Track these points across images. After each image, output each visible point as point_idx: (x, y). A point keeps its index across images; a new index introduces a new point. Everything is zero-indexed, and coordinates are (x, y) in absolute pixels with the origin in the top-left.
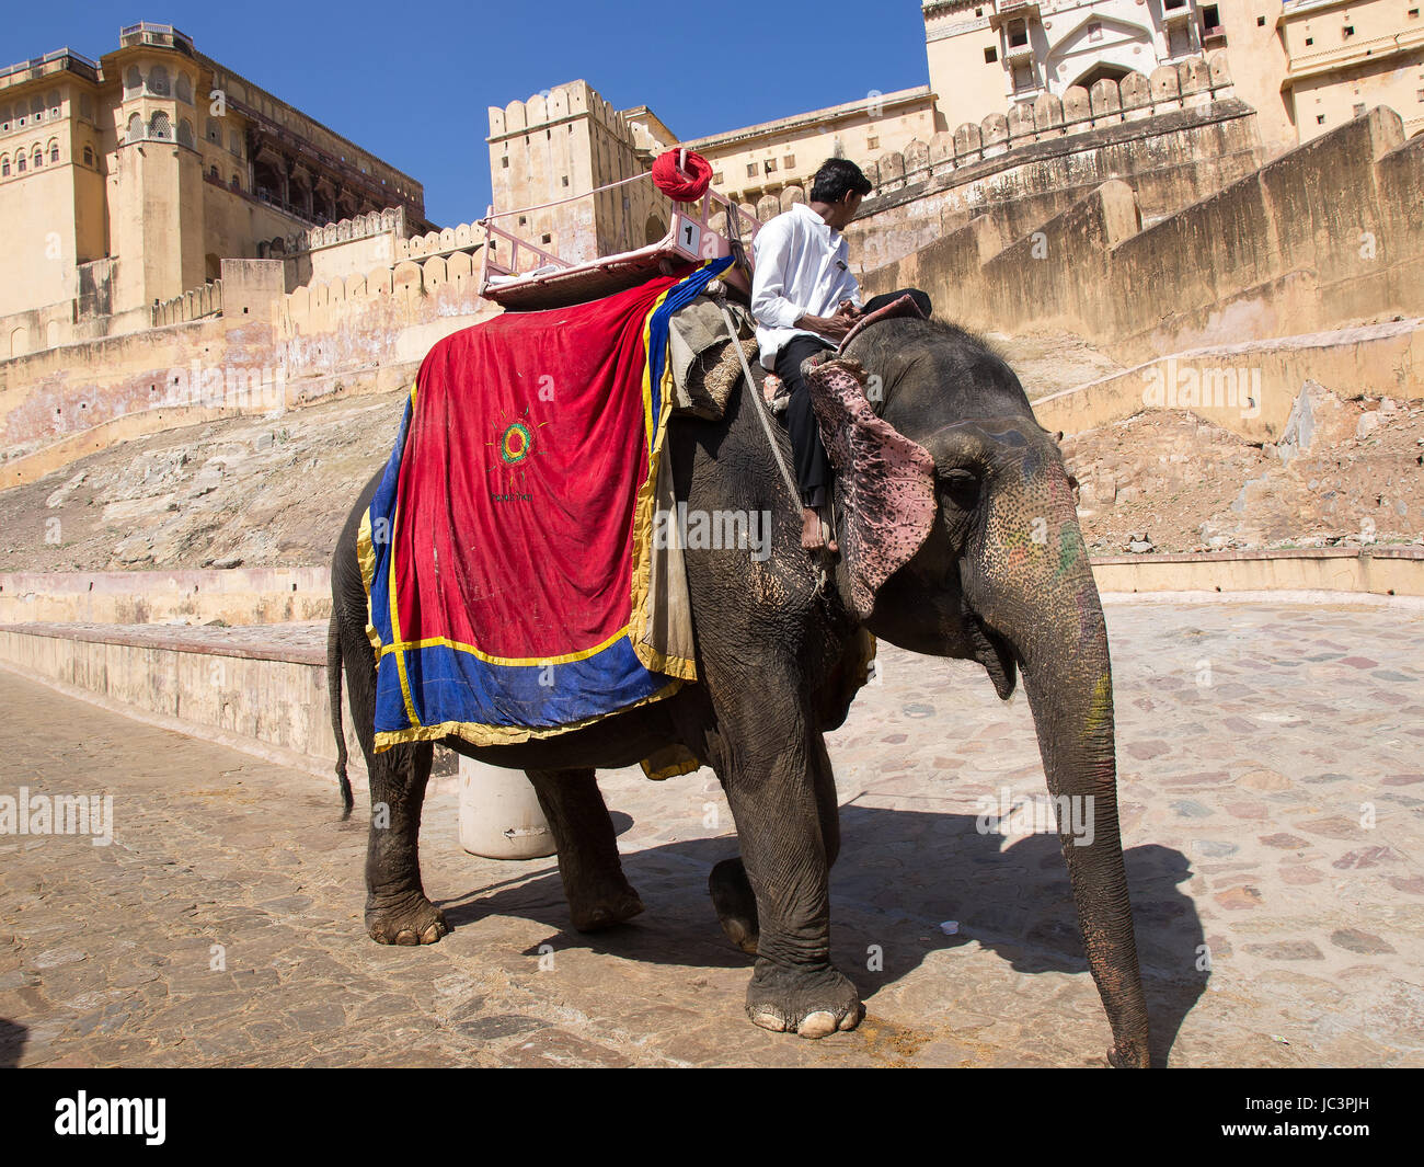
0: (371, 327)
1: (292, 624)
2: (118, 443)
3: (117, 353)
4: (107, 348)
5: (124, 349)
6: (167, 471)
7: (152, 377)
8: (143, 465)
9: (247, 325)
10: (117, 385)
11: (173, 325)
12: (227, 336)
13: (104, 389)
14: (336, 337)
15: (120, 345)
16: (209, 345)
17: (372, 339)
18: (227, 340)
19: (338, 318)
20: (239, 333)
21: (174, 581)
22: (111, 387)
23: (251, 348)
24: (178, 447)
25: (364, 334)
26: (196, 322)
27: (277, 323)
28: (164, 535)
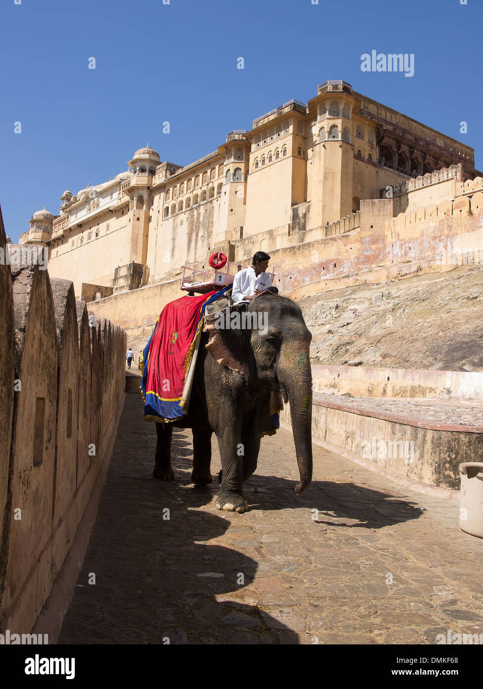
0: (439, 234)
1: (386, 398)
2: (305, 297)
3: (307, 251)
4: (303, 248)
5: (311, 248)
6: (328, 312)
7: (323, 263)
8: (317, 309)
9: (372, 235)
10: (307, 267)
11: (335, 236)
12: (361, 241)
13: (300, 269)
14: (419, 240)
15: (309, 247)
16: (352, 246)
17: (439, 241)
18: (362, 243)
19: (421, 230)
20: (368, 239)
21: (328, 371)
22: (304, 268)
23: (373, 247)
24: (334, 300)
25: (435, 238)
26: (346, 234)
27: (388, 233)
28: (325, 346)
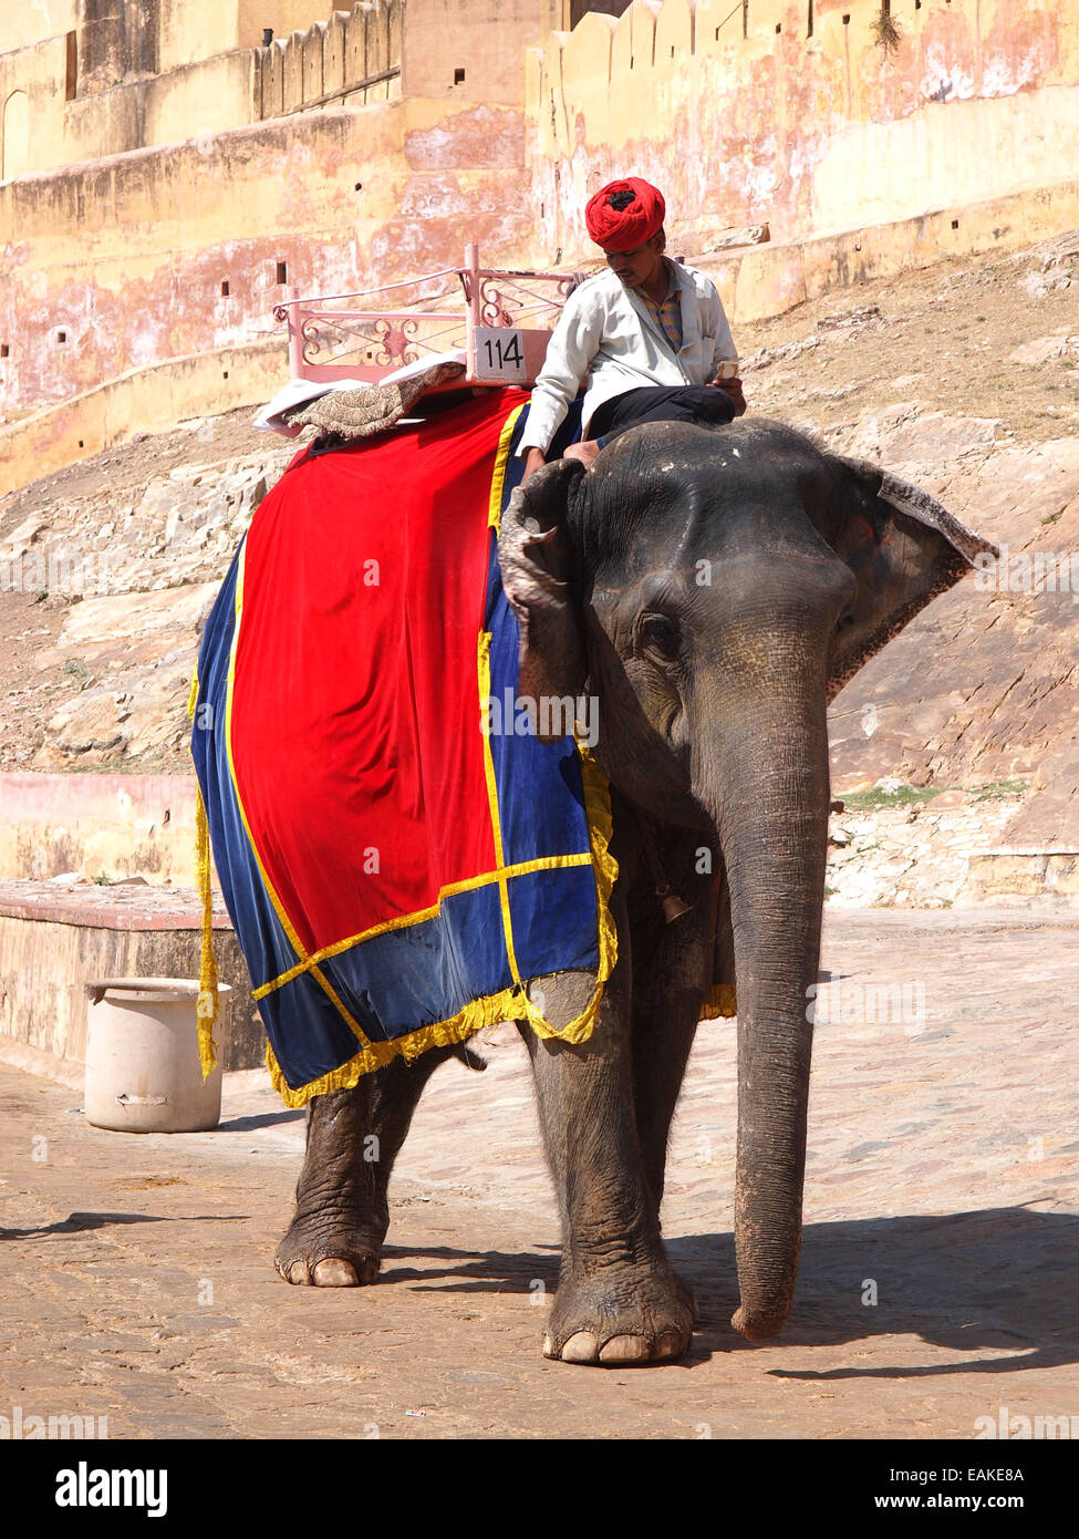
0: (755, 129)
2: (127, 440)
3: (144, 195)
4: (120, 185)
5: (162, 186)
6: (215, 523)
7: (223, 262)
8: (166, 504)
9: (461, 119)
10: (141, 281)
11: (281, 121)
12: (405, 147)
13: (108, 292)
14: (670, 155)
15: (151, 176)
16: (365, 173)
17: (756, 161)
18: (412, 161)
19: (675, 104)
20: (440, 138)
22: (127, 286)
23: (469, 179)
24: (249, 460)
25: (735, 147)
26: (331, 111)
27: (536, 110)
28: (155, 690)
